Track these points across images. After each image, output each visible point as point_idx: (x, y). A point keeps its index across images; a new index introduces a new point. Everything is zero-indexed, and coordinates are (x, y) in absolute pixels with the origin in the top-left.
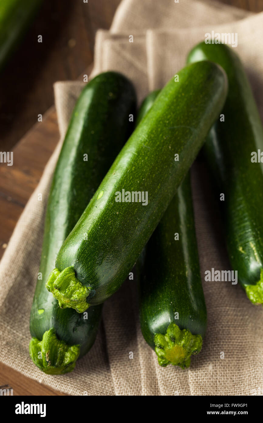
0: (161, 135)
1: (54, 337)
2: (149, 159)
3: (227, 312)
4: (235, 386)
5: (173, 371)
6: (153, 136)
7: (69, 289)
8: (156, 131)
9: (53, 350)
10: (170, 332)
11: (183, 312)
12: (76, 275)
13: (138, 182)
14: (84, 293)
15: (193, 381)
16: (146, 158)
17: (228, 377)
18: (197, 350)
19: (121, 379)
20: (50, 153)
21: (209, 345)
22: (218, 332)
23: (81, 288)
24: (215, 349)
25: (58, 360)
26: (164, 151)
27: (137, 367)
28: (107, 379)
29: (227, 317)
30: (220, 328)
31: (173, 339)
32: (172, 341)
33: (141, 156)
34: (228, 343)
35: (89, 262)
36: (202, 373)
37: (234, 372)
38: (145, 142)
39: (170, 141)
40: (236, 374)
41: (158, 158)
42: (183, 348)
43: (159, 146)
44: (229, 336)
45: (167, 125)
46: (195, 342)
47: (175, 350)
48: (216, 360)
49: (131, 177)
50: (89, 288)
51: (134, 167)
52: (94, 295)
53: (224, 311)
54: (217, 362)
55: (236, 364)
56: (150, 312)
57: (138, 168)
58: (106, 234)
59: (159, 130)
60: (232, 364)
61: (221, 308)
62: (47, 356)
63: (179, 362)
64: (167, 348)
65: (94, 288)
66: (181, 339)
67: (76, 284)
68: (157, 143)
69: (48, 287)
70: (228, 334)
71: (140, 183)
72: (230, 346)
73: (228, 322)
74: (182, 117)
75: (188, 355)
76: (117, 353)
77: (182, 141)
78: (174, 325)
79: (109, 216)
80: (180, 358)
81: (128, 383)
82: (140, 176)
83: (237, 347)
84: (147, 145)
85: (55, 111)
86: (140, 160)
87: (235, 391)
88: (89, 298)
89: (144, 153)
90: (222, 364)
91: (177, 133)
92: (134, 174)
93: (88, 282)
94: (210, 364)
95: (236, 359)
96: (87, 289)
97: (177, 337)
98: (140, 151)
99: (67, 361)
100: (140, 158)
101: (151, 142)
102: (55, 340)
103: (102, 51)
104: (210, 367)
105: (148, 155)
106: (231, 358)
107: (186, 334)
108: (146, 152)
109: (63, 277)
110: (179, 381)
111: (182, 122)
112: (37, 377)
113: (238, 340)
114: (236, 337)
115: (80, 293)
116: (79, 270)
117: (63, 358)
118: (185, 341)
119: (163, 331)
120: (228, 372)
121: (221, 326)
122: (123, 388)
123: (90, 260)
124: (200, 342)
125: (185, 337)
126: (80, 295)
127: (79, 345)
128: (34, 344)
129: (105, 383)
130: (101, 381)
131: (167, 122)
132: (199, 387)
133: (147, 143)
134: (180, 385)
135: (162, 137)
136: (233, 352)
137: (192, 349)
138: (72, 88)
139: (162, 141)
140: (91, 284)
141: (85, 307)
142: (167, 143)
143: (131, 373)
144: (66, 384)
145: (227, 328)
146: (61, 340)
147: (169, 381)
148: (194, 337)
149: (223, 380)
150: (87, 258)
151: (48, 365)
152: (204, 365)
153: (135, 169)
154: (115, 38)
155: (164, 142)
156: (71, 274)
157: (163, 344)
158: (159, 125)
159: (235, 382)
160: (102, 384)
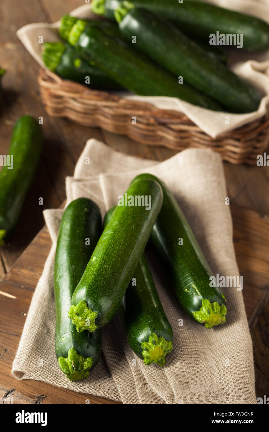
0: (127, 221)
1: (76, 352)
2: (122, 235)
3: (183, 332)
4: (196, 374)
5: (153, 370)
6: (121, 221)
7: (84, 314)
8: (123, 219)
9: (76, 361)
10: (151, 339)
11: (158, 326)
12: (87, 305)
13: (117, 248)
14: (94, 315)
15: (168, 372)
16: (120, 234)
17: (190, 369)
18: (170, 349)
19: (120, 379)
20: (45, 258)
21: (175, 351)
22: (180, 343)
23: (92, 312)
24: (179, 353)
25: (80, 367)
26: (131, 229)
27: (129, 372)
28: (110, 381)
29: (183, 334)
30: (181, 341)
31: (154, 343)
32: (154, 344)
33: (116, 233)
34: (187, 349)
35: (95, 295)
36: (173, 367)
37: (194, 365)
38: (117, 226)
39: (133, 224)
40: (195, 367)
41: (128, 234)
42: (161, 348)
43: (126, 227)
44: (187, 345)
45: (129, 214)
46: (168, 345)
47: (156, 350)
48: (181, 359)
49: (112, 246)
50: (97, 312)
51: (113, 240)
52: (100, 317)
53: (181, 332)
54: (182, 360)
55: (194, 361)
56: (135, 330)
57: (116, 240)
58: (103, 278)
59: (125, 218)
60: (192, 361)
61: (178, 330)
62: (73, 363)
63: (158, 360)
64: (150, 350)
65: (100, 312)
66: (159, 342)
67: (88, 310)
68: (125, 225)
69: (70, 316)
70: (186, 344)
71: (118, 249)
72: (188, 351)
73: (184, 337)
74: (138, 210)
75: (164, 354)
76: (114, 365)
77: (141, 224)
78: (154, 334)
79: (103, 268)
80: (159, 357)
81: (125, 381)
82: (118, 245)
83: (193, 352)
84: (119, 227)
85: (47, 228)
86: (116, 236)
87: (197, 376)
88: (97, 321)
89: (118, 231)
90: (185, 361)
91: (136, 219)
92: (114, 244)
93: (96, 308)
94: (177, 361)
95: (193, 358)
96: (96, 313)
97: (157, 340)
98: (115, 230)
99: (85, 367)
100: (116, 235)
101: (121, 225)
102: (77, 354)
103: (71, 190)
104: (178, 363)
105: (121, 232)
106: (190, 357)
107: (162, 339)
108: (119, 231)
109: (80, 306)
110: (159, 375)
111: (139, 212)
112: (64, 385)
113: (193, 347)
114: (192, 346)
115: (92, 316)
116: (89, 302)
117: (82, 366)
118: (162, 343)
119: (147, 340)
120: (190, 366)
121: (181, 339)
122: (122, 384)
123: (95, 294)
124: (171, 345)
125: (162, 341)
126: (92, 317)
127: (92, 357)
128: (61, 360)
129: (109, 384)
130: (107, 383)
131: (129, 213)
132: (173, 375)
133: (119, 226)
134: (160, 377)
135: (128, 221)
136: (191, 354)
137: (167, 349)
138: (55, 213)
139: (128, 224)
140: (98, 309)
141: (95, 327)
142: (131, 225)
143: (126, 375)
144: (84, 387)
145: (185, 341)
146: (80, 354)
147: (152, 376)
148: (167, 342)
149: (187, 370)
150: (93, 293)
151: (74, 370)
152: (174, 363)
153: (114, 241)
154: (79, 180)
155: (129, 225)
156: (84, 304)
157: (148, 347)
158: (124, 215)
159: (195, 371)
160: (108, 385)
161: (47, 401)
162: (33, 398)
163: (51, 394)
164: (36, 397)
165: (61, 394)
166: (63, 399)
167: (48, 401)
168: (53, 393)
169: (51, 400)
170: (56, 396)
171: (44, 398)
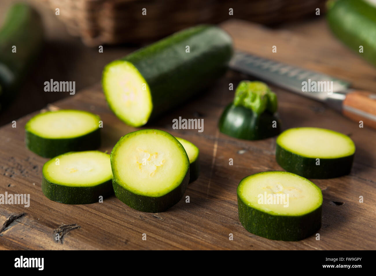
161: (78, 233)
162: (53, 228)
163: (89, 225)
164: (59, 227)
165: (108, 226)
166: (109, 233)
167: (80, 234)
168: (93, 224)
169: (87, 233)
170: (98, 228)
171: (74, 229)
